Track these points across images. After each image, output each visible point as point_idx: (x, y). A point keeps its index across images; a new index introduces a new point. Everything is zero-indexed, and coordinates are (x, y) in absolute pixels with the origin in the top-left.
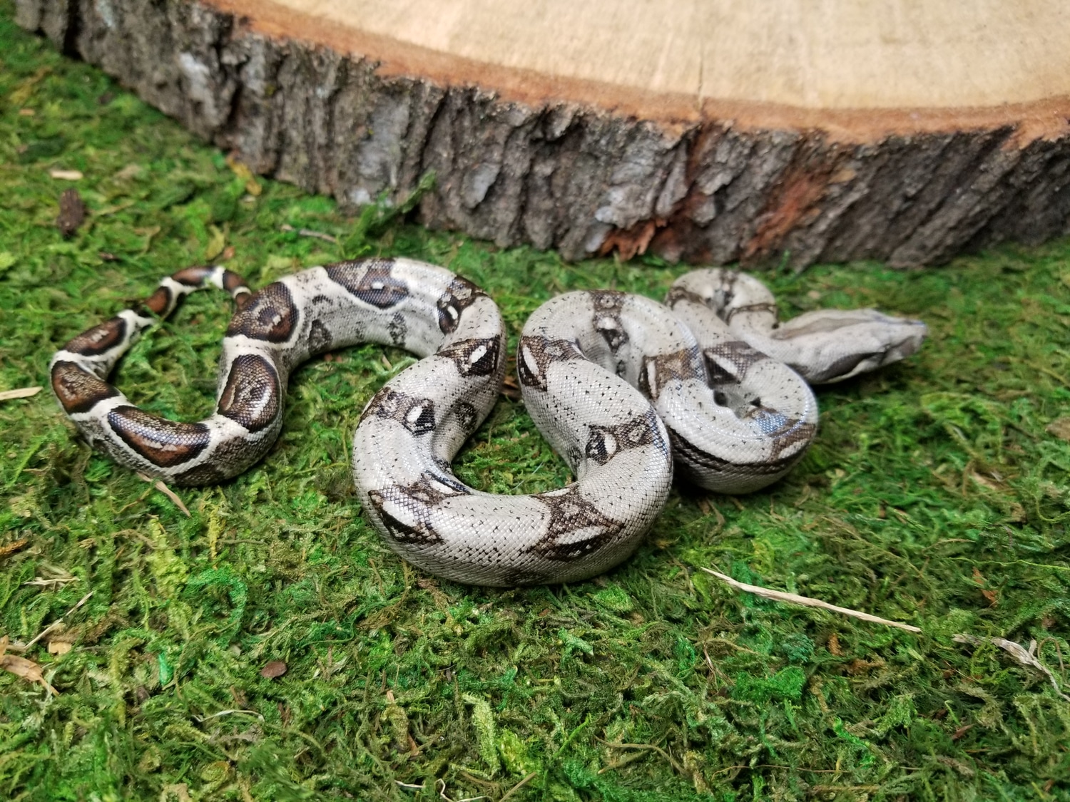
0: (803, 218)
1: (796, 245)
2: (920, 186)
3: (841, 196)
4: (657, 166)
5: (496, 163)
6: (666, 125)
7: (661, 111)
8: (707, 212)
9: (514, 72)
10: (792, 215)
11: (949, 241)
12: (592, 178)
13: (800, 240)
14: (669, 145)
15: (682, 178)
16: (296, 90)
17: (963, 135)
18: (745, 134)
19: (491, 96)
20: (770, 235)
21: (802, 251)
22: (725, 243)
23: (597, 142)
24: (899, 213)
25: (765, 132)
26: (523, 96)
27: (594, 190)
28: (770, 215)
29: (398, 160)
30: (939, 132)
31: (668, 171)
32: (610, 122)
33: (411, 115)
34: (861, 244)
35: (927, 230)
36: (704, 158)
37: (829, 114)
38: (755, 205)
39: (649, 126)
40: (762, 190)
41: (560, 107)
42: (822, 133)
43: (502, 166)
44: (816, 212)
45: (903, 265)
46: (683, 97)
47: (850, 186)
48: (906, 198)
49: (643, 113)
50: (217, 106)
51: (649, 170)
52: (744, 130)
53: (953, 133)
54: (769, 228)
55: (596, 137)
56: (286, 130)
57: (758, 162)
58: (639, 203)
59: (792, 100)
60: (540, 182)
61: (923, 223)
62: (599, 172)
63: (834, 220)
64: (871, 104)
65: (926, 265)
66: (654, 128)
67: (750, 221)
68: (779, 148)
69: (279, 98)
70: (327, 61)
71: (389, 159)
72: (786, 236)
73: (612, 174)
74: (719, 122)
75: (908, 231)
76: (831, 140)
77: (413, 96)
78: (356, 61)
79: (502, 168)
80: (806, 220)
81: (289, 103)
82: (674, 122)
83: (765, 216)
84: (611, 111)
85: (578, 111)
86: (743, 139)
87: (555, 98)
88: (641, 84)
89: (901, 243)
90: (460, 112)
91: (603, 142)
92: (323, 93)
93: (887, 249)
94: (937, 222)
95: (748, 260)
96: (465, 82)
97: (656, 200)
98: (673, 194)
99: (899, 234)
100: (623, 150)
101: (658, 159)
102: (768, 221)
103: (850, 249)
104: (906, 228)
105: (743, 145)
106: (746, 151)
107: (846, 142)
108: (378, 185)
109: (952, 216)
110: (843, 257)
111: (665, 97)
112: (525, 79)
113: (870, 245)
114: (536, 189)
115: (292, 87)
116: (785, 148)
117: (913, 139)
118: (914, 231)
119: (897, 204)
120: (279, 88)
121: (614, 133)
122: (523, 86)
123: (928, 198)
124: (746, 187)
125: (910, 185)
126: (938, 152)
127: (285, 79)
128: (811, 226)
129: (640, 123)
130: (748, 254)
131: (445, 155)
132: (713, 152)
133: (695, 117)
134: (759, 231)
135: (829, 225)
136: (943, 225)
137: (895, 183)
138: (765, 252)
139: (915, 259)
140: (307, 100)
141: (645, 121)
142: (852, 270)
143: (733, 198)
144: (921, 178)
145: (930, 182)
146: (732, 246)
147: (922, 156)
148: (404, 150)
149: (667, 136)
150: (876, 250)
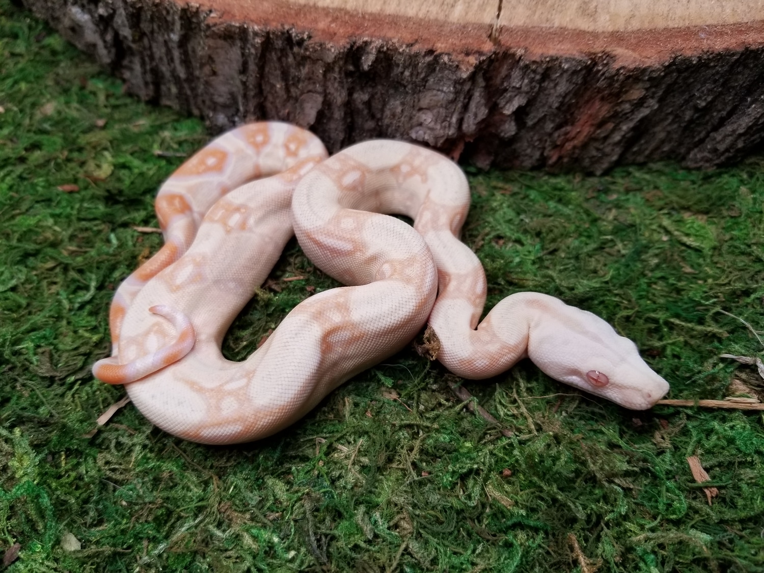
0: (599, 131)
1: (594, 153)
2: (709, 99)
3: (632, 112)
4: (457, 93)
5: (319, 93)
6: (460, 57)
7: (457, 42)
8: (509, 129)
9: (326, 11)
10: (586, 130)
11: (740, 145)
12: (403, 104)
13: (598, 150)
14: (465, 76)
15: (483, 101)
16: (155, 35)
17: (752, 51)
18: (534, 62)
19: (305, 37)
20: (569, 146)
21: (601, 158)
22: (529, 153)
23: (402, 73)
24: (691, 121)
25: (554, 59)
26: (332, 36)
27: (406, 113)
28: (569, 128)
29: (242, 92)
30: (727, 49)
31: (469, 96)
32: (411, 57)
33: (243, 55)
34: (657, 148)
35: (718, 136)
36: (502, 83)
37: (617, 37)
38: (553, 121)
39: (446, 59)
40: (558, 108)
41: (366, 43)
42: (610, 57)
43: (325, 94)
44: (610, 126)
45: (698, 165)
46: (480, 27)
47: (641, 103)
48: (696, 109)
49: (440, 46)
50: (106, 47)
51: (451, 96)
52: (534, 59)
53: (741, 49)
54: (568, 140)
55: (400, 69)
56: (157, 66)
57: (552, 85)
58: (446, 124)
59: (584, 24)
60: (361, 106)
61: (715, 129)
62: (408, 98)
63: (627, 133)
64: (661, 24)
65: (719, 166)
66: (450, 60)
67: (550, 135)
68: (570, 72)
69: (146, 41)
70: (171, 11)
71: (235, 89)
72: (585, 146)
73: (419, 101)
74: (512, 51)
75: (702, 135)
76: (616, 65)
77: (241, 39)
78: (194, 10)
79: (325, 96)
80: (601, 133)
81: (154, 45)
82: (467, 54)
83: (563, 130)
84: (410, 45)
85: (382, 46)
86: (534, 67)
87: (361, 35)
88: (441, 17)
89: (696, 145)
90: (282, 50)
91: (407, 73)
92: (175, 37)
93: (683, 150)
94: (729, 128)
95: (552, 166)
96: (282, 25)
97: (461, 121)
98: (476, 115)
99: (694, 137)
100: (425, 80)
101: (458, 87)
102: (566, 134)
103: (647, 152)
104: (700, 132)
105: (534, 71)
106: (538, 77)
107: (632, 67)
108: (232, 111)
109: (743, 123)
110: (641, 159)
111: (463, 28)
112: (335, 19)
113: (666, 148)
114: (359, 112)
115: (152, 32)
116: (575, 72)
117: (700, 58)
118: (707, 135)
119: (688, 115)
120: (143, 35)
121: (416, 66)
122: (333, 25)
123: (719, 107)
124: (544, 105)
125: (700, 98)
126: (726, 68)
127: (145, 26)
128: (606, 138)
129: (436, 56)
130: (551, 162)
131: (278, 86)
132: (508, 76)
133: (488, 47)
134: (558, 143)
135: (623, 137)
136: (734, 131)
137: (686, 96)
138: (566, 160)
139: (708, 160)
140: (166, 42)
141: (441, 54)
142: (650, 171)
143: (531, 115)
144: (710, 91)
145: (721, 93)
146: (537, 155)
147: (710, 72)
148: (244, 83)
149: (463, 67)
150: (672, 151)
